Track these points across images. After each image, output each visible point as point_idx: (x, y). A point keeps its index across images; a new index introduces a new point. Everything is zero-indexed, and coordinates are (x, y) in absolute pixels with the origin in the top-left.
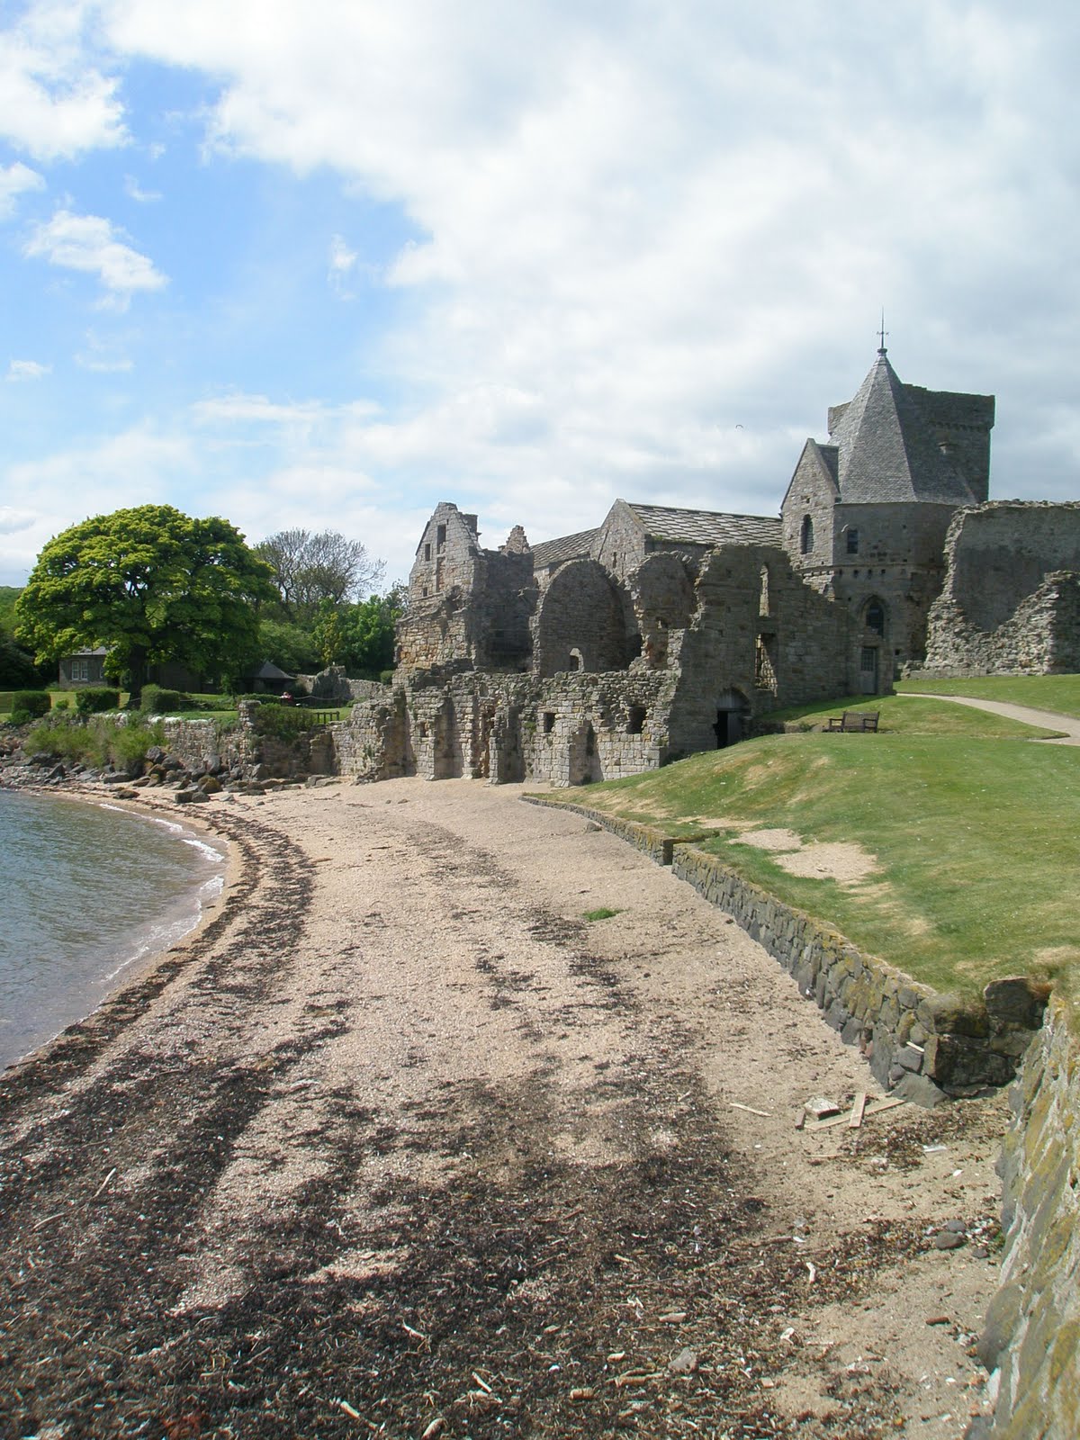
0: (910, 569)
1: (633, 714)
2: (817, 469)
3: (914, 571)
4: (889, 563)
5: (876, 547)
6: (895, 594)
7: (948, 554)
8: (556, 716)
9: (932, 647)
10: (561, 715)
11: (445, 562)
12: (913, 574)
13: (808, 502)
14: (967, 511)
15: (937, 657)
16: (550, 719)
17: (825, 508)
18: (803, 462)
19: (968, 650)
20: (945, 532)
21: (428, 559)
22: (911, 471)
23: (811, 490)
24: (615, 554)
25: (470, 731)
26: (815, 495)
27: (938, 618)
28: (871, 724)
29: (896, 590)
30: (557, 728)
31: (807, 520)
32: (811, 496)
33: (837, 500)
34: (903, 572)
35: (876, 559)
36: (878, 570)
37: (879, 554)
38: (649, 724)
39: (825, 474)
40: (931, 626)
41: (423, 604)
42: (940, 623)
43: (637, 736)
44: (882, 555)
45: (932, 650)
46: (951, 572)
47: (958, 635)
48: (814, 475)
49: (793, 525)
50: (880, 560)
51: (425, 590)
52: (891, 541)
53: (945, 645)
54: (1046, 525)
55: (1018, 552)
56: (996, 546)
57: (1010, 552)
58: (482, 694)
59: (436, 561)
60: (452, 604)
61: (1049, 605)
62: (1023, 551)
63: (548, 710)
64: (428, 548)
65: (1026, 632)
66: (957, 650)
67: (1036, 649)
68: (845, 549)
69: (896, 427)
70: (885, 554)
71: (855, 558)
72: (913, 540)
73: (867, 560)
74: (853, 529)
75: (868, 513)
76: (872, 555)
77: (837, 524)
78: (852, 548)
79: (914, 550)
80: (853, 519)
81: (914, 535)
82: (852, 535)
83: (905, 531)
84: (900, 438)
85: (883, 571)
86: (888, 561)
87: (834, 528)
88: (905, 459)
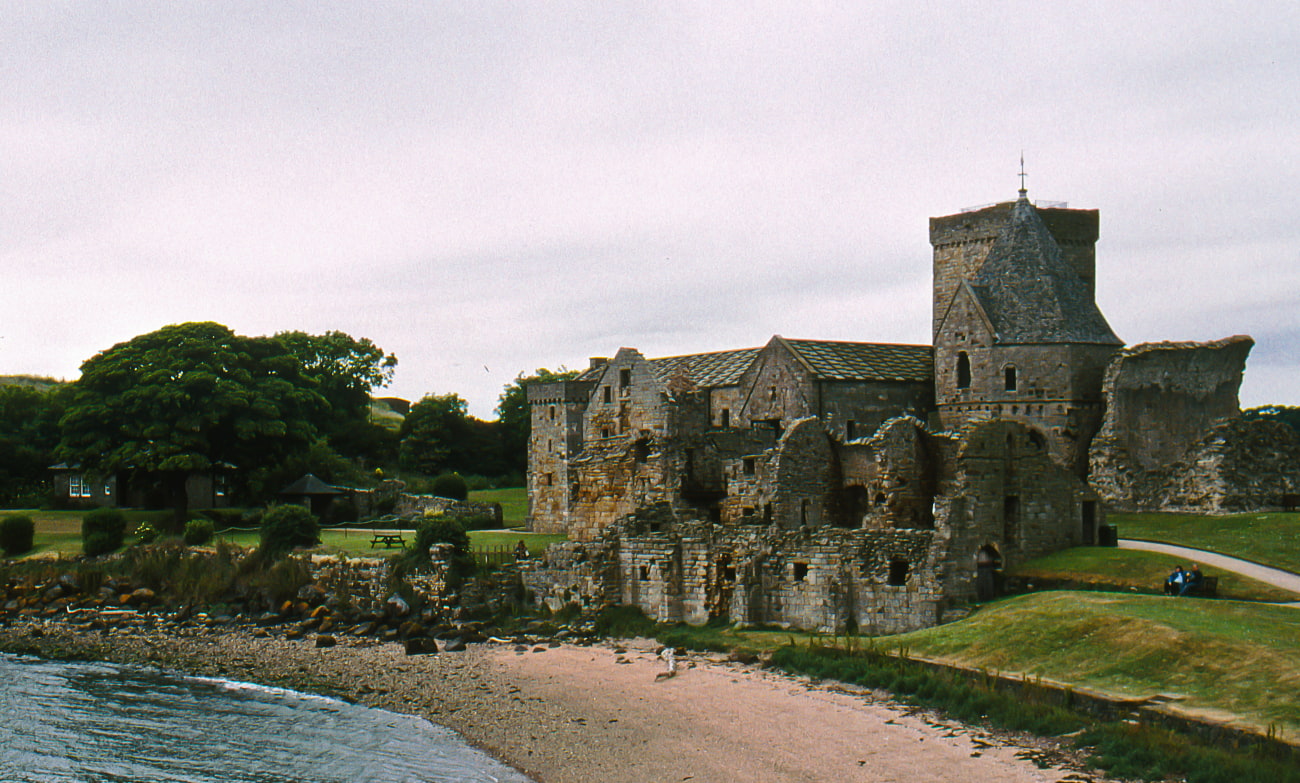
0: (1067, 406)
1: (892, 566)
2: (973, 310)
3: (1070, 407)
4: (1047, 399)
5: (1033, 385)
6: (1053, 428)
7: (1106, 393)
8: (809, 567)
9: (1094, 481)
10: (813, 566)
11: (628, 405)
12: (1069, 410)
13: (963, 338)
16: (801, 571)
17: (983, 347)
18: (957, 301)
19: (1133, 486)
20: (1103, 373)
21: (607, 401)
22: (1063, 311)
23: (966, 328)
24: (774, 389)
25: (704, 577)
26: (971, 333)
27: (1099, 454)
29: (1054, 425)
30: (810, 577)
31: (963, 357)
32: (966, 334)
33: (994, 338)
34: (1060, 408)
35: (1034, 396)
36: (1036, 406)
37: (1037, 391)
38: (913, 577)
39: (981, 314)
40: (1092, 462)
41: (603, 445)
42: (1101, 460)
43: (902, 588)
44: (1040, 393)
46: (1110, 410)
47: (1121, 471)
48: (970, 314)
49: (948, 360)
50: (1039, 397)
51: (606, 430)
52: (1047, 379)
53: (1109, 480)
54: (1192, 365)
55: (1168, 388)
56: (1149, 385)
57: (1159, 389)
58: (715, 542)
59: (619, 403)
60: (642, 447)
61: (1216, 450)
62: (1173, 389)
63: (799, 561)
64: (608, 390)
65: (1193, 474)
66: (1121, 486)
67: (1204, 489)
68: (1003, 387)
69: (1043, 267)
70: (1042, 391)
71: (1014, 394)
72: (1069, 379)
73: (1026, 397)
74: (1011, 367)
75: (1025, 352)
76: (1030, 392)
77: (995, 362)
78: (1010, 385)
79: (1070, 387)
80: (1010, 356)
81: (1070, 373)
82: (1010, 373)
83: (1061, 369)
84: (1048, 278)
85: (1041, 407)
86: (1045, 398)
87: (993, 367)
88: (1056, 300)
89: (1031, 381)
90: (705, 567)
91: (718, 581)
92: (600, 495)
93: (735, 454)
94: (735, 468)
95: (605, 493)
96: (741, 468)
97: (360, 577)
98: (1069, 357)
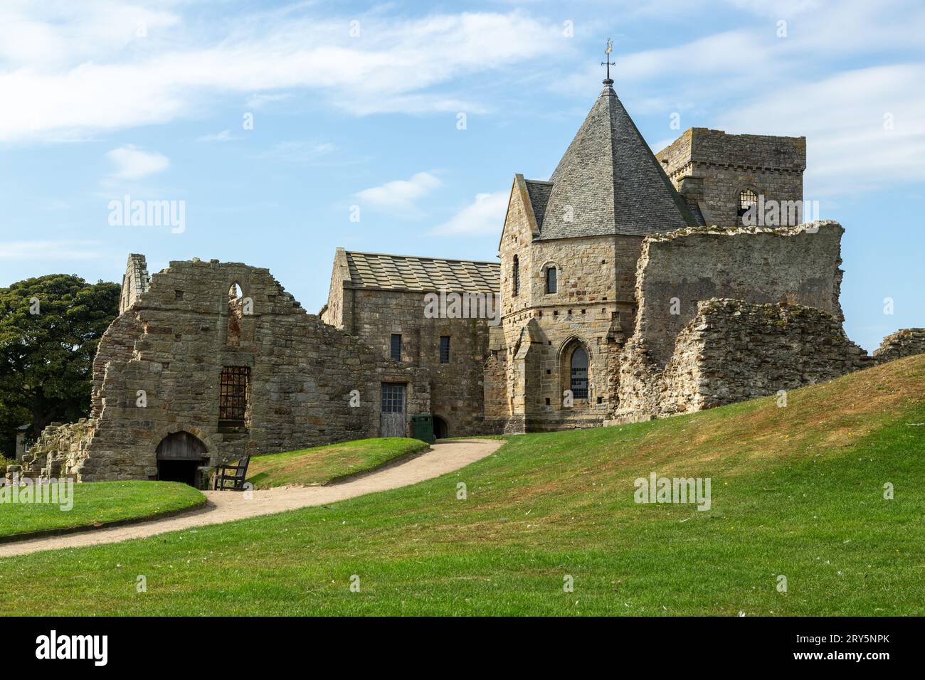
0: (611, 309)
2: (521, 205)
4: (589, 302)
5: (575, 286)
6: (596, 336)
7: (638, 288)
13: (516, 240)
14: (652, 240)
23: (518, 229)
26: (520, 233)
29: (597, 331)
31: (516, 259)
33: (536, 236)
34: (603, 311)
35: (576, 298)
36: (578, 310)
37: (579, 293)
39: (527, 210)
48: (520, 212)
49: (507, 266)
50: (581, 299)
57: (712, 284)
68: (543, 290)
69: (608, 159)
70: (584, 293)
71: (555, 298)
72: (613, 277)
73: (567, 300)
74: (551, 266)
75: (566, 249)
76: (572, 295)
77: (535, 261)
78: (550, 288)
79: (614, 286)
80: (550, 254)
81: (613, 270)
82: (550, 273)
83: (604, 266)
84: (610, 168)
85: (584, 312)
86: (587, 300)
87: (533, 267)
88: (612, 190)
89: (572, 281)
98: (614, 251)
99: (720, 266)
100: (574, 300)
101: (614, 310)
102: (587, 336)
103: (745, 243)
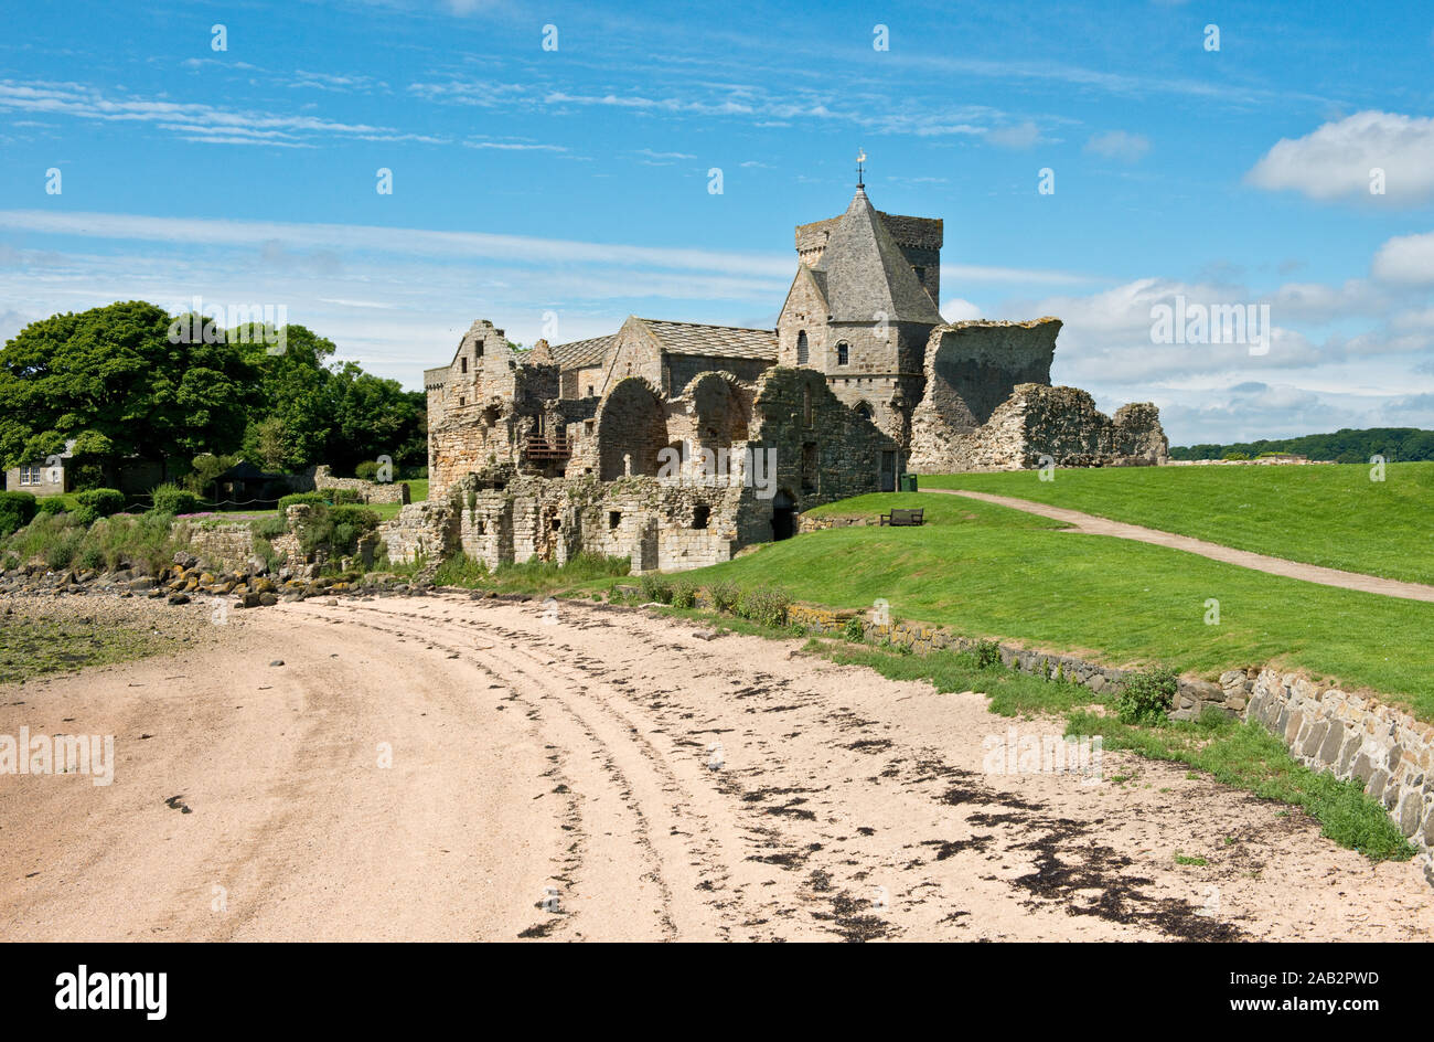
1: (696, 512)
2: (811, 290)
5: (864, 360)
6: (880, 400)
7: (928, 366)
8: (622, 515)
9: (915, 446)
10: (626, 514)
11: (482, 375)
12: (895, 384)
13: (803, 318)
14: (944, 330)
15: (920, 455)
16: (615, 518)
17: (818, 325)
18: (797, 284)
19: (949, 449)
20: (925, 347)
21: (465, 371)
22: (892, 293)
23: (805, 309)
24: (630, 364)
25: (533, 529)
26: (809, 313)
27: (920, 421)
28: (918, 518)
29: (881, 396)
30: (624, 523)
31: (802, 334)
32: (805, 314)
33: (830, 318)
35: (864, 370)
36: (866, 379)
37: (867, 366)
38: (714, 521)
39: (818, 295)
40: (914, 429)
41: (460, 412)
42: (922, 426)
43: (703, 531)
44: (869, 367)
45: (917, 449)
46: (931, 382)
47: (940, 436)
48: (808, 296)
49: (789, 338)
50: (868, 371)
51: (463, 399)
52: (877, 355)
53: (928, 445)
54: (1006, 342)
55: (985, 365)
56: (967, 360)
57: (977, 364)
58: (543, 496)
59: (474, 373)
60: (493, 413)
61: (1019, 412)
62: (989, 364)
63: (613, 509)
64: (464, 360)
65: (999, 435)
66: (939, 449)
67: (1008, 449)
68: (837, 361)
69: (876, 254)
70: (872, 366)
71: (846, 369)
72: (896, 354)
73: (858, 372)
74: (844, 343)
75: (856, 331)
76: (861, 367)
77: (829, 339)
78: (842, 360)
79: (897, 362)
80: (843, 334)
81: (897, 349)
82: (843, 349)
83: (889, 345)
84: (880, 263)
85: (871, 381)
86: (874, 372)
87: (827, 343)
88: (886, 282)
89: (862, 356)
90: (534, 520)
91: (545, 534)
92: (456, 459)
93: (577, 420)
94: (578, 431)
95: (461, 457)
96: (583, 431)
97: (231, 541)
98: (897, 334)
99: (983, 350)
100: (863, 372)
101: (896, 380)
102: (872, 399)
103: (1001, 333)
